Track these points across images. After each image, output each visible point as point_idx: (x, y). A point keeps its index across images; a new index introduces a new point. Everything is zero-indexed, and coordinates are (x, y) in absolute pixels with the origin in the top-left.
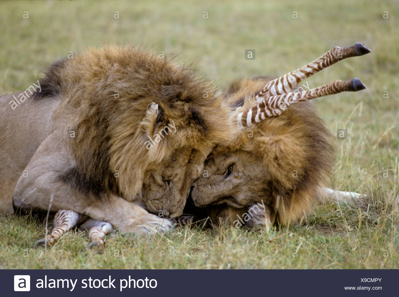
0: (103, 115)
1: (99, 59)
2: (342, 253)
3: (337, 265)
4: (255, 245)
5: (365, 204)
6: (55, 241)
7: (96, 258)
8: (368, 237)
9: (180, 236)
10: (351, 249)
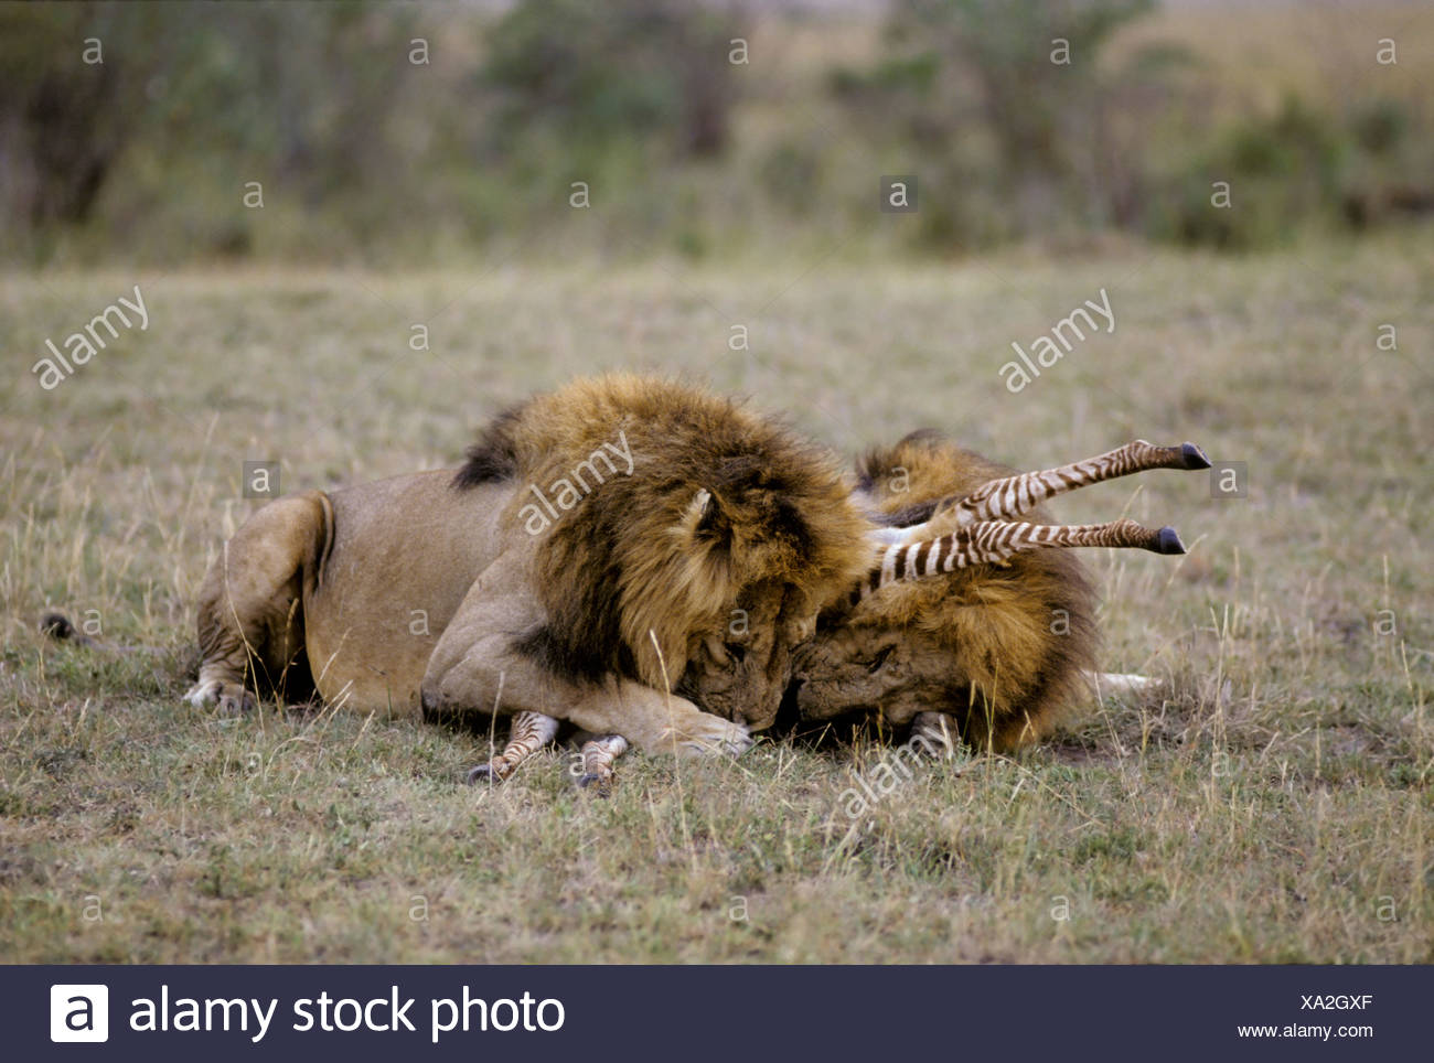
0: (603, 518)
1: (597, 404)
2: (1108, 802)
3: (1098, 827)
4: (926, 783)
5: (1154, 701)
6: (511, 769)
7: (596, 806)
8: (1162, 769)
9: (769, 763)
10: (1127, 793)
